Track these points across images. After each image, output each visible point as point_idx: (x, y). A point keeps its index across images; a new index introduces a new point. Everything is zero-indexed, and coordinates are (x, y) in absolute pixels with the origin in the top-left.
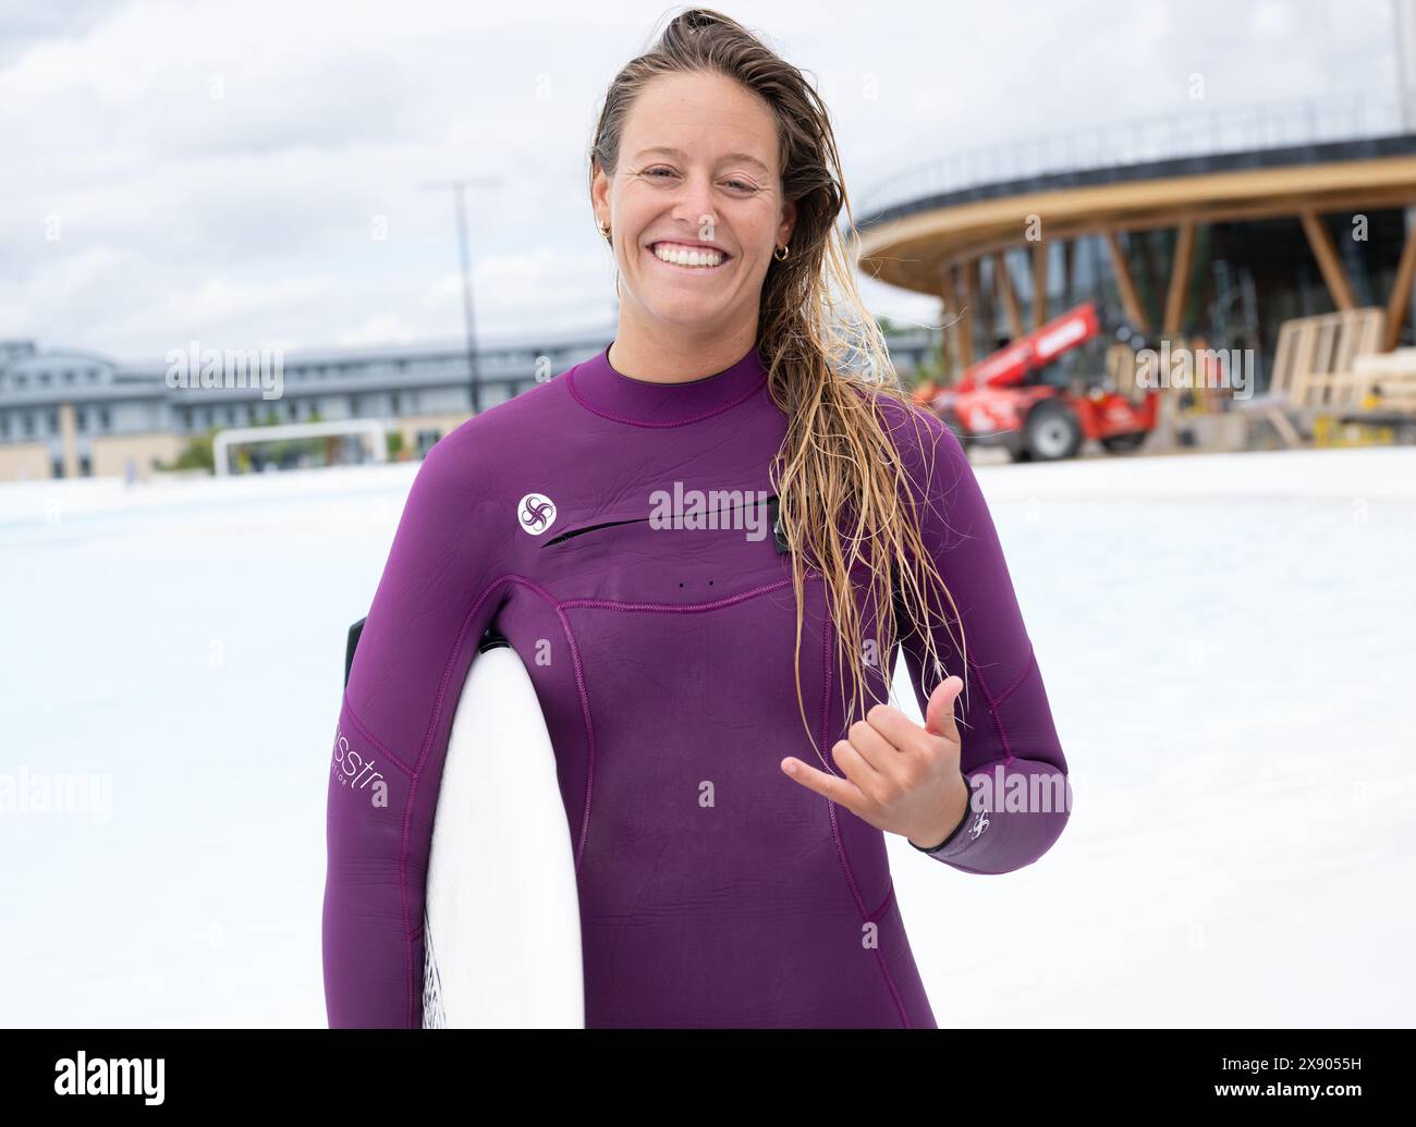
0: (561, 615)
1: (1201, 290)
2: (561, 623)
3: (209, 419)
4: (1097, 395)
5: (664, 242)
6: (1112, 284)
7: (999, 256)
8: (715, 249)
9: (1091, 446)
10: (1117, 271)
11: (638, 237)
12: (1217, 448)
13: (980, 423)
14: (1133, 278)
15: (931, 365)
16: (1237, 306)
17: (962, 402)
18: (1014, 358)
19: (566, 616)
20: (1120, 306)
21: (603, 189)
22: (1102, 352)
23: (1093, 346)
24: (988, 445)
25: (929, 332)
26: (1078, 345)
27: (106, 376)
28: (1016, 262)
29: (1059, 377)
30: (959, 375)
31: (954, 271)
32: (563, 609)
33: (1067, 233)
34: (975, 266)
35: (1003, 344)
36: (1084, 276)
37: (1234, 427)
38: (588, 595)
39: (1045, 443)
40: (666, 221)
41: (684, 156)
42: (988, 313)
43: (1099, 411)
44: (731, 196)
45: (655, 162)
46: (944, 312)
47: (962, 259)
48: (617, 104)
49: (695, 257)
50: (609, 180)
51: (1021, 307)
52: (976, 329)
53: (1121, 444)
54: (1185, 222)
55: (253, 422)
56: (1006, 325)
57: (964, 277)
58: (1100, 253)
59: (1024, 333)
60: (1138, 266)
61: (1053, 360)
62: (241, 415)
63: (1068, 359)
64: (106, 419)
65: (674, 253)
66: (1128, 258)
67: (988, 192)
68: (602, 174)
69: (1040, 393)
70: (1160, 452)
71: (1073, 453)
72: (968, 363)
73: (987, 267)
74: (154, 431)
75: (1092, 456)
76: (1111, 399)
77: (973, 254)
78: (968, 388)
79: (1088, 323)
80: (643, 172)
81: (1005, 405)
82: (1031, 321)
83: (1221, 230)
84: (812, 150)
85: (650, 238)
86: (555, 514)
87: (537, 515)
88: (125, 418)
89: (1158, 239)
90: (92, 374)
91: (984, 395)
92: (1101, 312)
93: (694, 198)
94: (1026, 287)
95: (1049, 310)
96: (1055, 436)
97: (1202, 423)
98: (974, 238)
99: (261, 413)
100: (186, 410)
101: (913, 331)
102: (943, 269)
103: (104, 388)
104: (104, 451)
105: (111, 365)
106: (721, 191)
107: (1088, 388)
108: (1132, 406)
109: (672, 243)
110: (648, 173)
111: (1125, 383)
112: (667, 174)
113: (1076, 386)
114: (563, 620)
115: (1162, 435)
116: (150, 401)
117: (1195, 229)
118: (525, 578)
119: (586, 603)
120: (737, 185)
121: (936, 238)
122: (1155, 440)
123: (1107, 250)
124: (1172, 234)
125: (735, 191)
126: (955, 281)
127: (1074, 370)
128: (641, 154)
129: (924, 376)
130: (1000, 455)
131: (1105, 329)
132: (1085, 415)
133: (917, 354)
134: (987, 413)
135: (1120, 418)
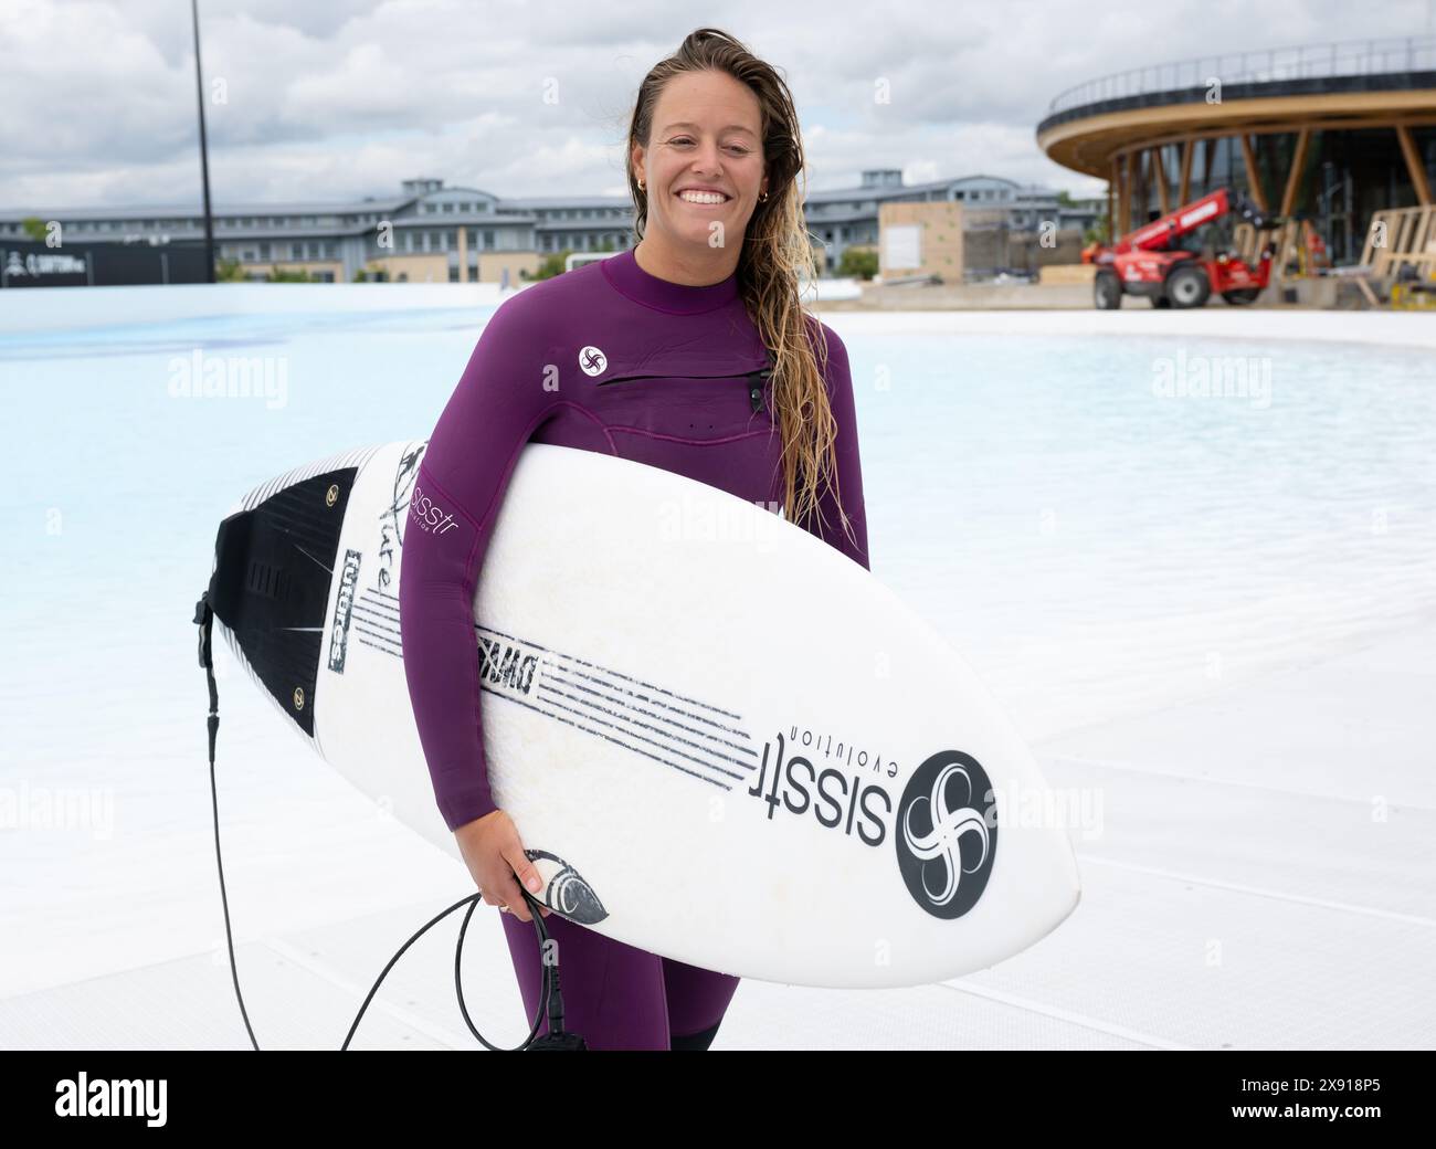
0: (608, 434)
1: (1312, 182)
2: (608, 441)
3: (563, 243)
4: (1223, 259)
5: (686, 189)
6: (1243, 175)
7: (1158, 149)
8: (721, 193)
9: (1216, 298)
10: (1246, 165)
11: (669, 186)
12: (1312, 305)
13: (1132, 276)
14: (1257, 171)
15: (1097, 229)
16: (1338, 197)
17: (1119, 260)
18: (1162, 227)
19: (613, 437)
20: (1246, 193)
21: (640, 157)
22: (1230, 227)
23: (1223, 222)
24: (1136, 294)
25: (1098, 204)
26: (1211, 220)
27: (491, 208)
28: (1169, 155)
29: (1196, 244)
30: (1117, 239)
31: (1121, 159)
32: (609, 431)
33: (1210, 134)
34: (1138, 155)
35: (1154, 217)
36: (1221, 168)
37: (1328, 289)
38: (630, 424)
39: (1181, 295)
40: (688, 174)
41: (698, 128)
42: (1144, 193)
43: (1224, 271)
44: (730, 156)
45: (677, 134)
46: (1110, 191)
47: (1127, 150)
48: (648, 95)
49: (707, 198)
50: (644, 150)
51: (1170, 189)
52: (1134, 205)
53: (1237, 299)
54: (1303, 129)
55: (594, 248)
56: (1158, 203)
57: (1128, 164)
58: (1234, 152)
59: (1172, 210)
60: (1263, 162)
61: (1192, 230)
62: (586, 243)
63: (1202, 230)
64: (489, 240)
65: (694, 196)
66: (1256, 158)
67: (1151, 100)
68: (639, 147)
69: (1180, 255)
70: (1268, 306)
71: (1200, 303)
72: (1126, 231)
73: (1146, 156)
74: (523, 251)
75: (1216, 306)
76: (1233, 262)
77: (1137, 147)
78: (1125, 249)
79: (1220, 206)
80: (670, 142)
81: (1152, 263)
82: (1177, 201)
83: (1329, 135)
84: (782, 126)
85: (677, 187)
86: (606, 364)
87: (593, 362)
88: (504, 240)
89: (1282, 142)
90: (481, 206)
91: (1136, 255)
92: (1232, 196)
93: (707, 157)
94: (1175, 174)
95: (1191, 193)
96: (1188, 289)
97: (1304, 285)
98: (1138, 135)
99: (600, 241)
100: (546, 236)
101: (1087, 203)
102: (1112, 157)
103: (489, 217)
104: (487, 263)
105: (496, 200)
106: (725, 153)
107: (1217, 254)
108: (1249, 269)
109: (692, 189)
110: (674, 143)
111: (1247, 252)
112: (688, 143)
113: (1208, 251)
114: (610, 438)
115: (1271, 292)
116: (521, 227)
117: (1310, 135)
118: (579, 404)
119: (628, 429)
120: (736, 149)
121: (1108, 133)
122: (1263, 296)
123: (1239, 147)
124: (1292, 138)
125: (735, 153)
126: (1120, 169)
127: (1205, 241)
128: (668, 128)
129: (1092, 238)
130: (1145, 301)
131: (1233, 209)
132: (1213, 273)
133: (1087, 221)
134: (1138, 269)
135: (1240, 278)
